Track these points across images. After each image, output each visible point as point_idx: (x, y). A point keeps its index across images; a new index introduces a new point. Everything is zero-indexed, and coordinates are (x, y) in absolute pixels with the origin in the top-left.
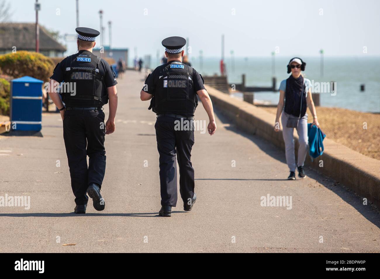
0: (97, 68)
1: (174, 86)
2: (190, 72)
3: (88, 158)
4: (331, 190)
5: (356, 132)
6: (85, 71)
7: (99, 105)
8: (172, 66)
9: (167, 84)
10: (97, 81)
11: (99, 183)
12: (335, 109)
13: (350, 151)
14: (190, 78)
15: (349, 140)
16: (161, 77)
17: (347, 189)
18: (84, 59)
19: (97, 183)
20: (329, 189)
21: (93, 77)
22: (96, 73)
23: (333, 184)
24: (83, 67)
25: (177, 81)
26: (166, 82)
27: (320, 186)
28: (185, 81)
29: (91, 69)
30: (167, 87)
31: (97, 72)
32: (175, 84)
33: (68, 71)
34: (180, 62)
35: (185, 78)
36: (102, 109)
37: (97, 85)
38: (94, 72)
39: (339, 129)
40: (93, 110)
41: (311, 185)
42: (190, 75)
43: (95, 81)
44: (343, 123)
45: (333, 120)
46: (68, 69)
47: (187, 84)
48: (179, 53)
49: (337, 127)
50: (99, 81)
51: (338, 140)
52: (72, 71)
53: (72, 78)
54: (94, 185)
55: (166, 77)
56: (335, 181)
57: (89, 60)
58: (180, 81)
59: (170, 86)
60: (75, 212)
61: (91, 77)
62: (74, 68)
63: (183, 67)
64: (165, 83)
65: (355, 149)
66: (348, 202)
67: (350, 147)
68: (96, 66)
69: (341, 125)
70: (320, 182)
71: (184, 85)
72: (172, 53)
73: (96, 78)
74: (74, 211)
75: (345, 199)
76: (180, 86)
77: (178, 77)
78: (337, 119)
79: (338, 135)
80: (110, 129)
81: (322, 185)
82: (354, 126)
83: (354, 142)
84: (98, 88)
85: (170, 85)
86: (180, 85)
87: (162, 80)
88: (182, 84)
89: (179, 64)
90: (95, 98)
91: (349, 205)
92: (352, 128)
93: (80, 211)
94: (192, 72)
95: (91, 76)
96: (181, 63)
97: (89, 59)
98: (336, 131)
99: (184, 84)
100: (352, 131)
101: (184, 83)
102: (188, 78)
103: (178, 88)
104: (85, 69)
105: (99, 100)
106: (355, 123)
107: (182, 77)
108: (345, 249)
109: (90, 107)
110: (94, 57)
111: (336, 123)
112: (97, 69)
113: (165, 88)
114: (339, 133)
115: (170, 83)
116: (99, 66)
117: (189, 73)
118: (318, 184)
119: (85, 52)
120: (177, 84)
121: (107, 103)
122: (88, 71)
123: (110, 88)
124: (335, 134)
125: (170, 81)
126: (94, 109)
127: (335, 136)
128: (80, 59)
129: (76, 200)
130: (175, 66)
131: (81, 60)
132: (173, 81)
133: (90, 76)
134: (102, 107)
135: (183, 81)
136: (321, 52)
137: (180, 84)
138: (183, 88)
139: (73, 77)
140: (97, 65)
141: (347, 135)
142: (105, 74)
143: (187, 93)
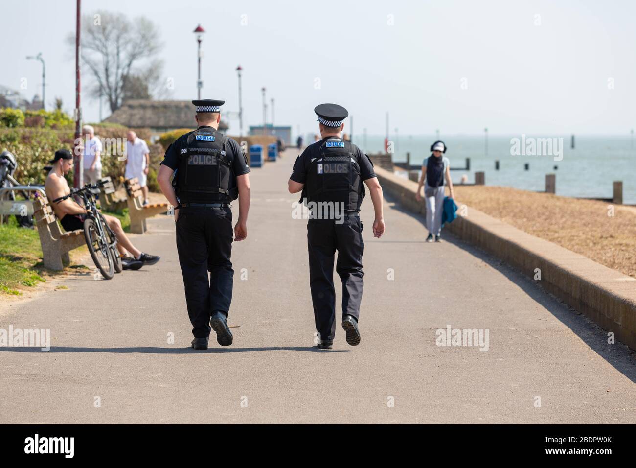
0: (224, 149)
1: (331, 171)
2: (353, 152)
3: (209, 273)
4: (497, 269)
5: (521, 211)
6: (207, 154)
7: (227, 200)
8: (328, 144)
9: (322, 169)
10: (223, 167)
11: (225, 311)
12: (499, 188)
13: (515, 230)
14: (353, 160)
15: (514, 219)
16: (314, 159)
17: (512, 268)
18: (205, 138)
19: (223, 310)
20: (495, 268)
21: (218, 162)
22: (221, 156)
23: (499, 263)
24: (204, 148)
25: (335, 165)
26: (321, 167)
27: (486, 265)
28: (346, 165)
29: (215, 151)
30: (322, 173)
31: (223, 155)
32: (333, 169)
33: (184, 153)
34: (340, 138)
35: (347, 160)
36: (230, 206)
37: (224, 174)
38: (218, 155)
39: (504, 208)
40: (217, 207)
41: (476, 265)
42: (352, 156)
43: (220, 167)
44: (508, 202)
45: (498, 199)
46: (184, 151)
47: (349, 168)
48: (339, 126)
49: (502, 206)
50: (226, 167)
51: (504, 219)
52: (189, 153)
53: (189, 163)
54: (219, 313)
55: (321, 160)
56: (501, 261)
57: (212, 139)
58: (340, 165)
59: (326, 172)
60: (193, 347)
61: (214, 162)
62: (192, 150)
63: (343, 145)
64: (319, 167)
65: (520, 228)
66: (514, 281)
67: (515, 226)
68: (222, 147)
69: (506, 204)
70: (486, 262)
71: (345, 170)
72: (332, 126)
73: (222, 163)
74: (190, 345)
75: (510, 278)
76: (339, 172)
77: (337, 159)
78: (502, 198)
79: (503, 215)
80: (240, 234)
81: (488, 265)
82: (519, 204)
83: (519, 221)
84: (224, 178)
85: (326, 170)
86: (339, 170)
87: (316, 164)
88: (342, 168)
89: (337, 141)
90: (221, 190)
91: (515, 284)
92: (516, 207)
93: (200, 345)
94: (355, 151)
95: (215, 160)
96: (340, 140)
97: (212, 137)
98: (501, 210)
99: (345, 168)
100: (516, 210)
101: (345, 166)
102: (350, 160)
103: (337, 174)
104: (206, 151)
105: (225, 194)
106: (520, 202)
107: (341, 158)
108: (511, 328)
109: (213, 203)
110: (218, 136)
111: (501, 201)
112: (223, 151)
113: (320, 174)
114: (504, 213)
115: (326, 167)
116: (225, 147)
117: (351, 153)
118: (484, 263)
119: (207, 128)
120: (335, 169)
121: (236, 199)
122: (212, 154)
123: (239, 177)
124: (501, 213)
125: (327, 165)
126: (220, 206)
127: (500, 215)
128: (201, 137)
129: (194, 331)
130: (332, 145)
131: (202, 139)
132: (330, 164)
133: (213, 160)
134: (229, 204)
135: (344, 165)
136: (486, 130)
137: (340, 168)
138: (345, 174)
139: (191, 162)
140: (224, 145)
141: (512, 214)
142: (233, 158)
143: (349, 180)
